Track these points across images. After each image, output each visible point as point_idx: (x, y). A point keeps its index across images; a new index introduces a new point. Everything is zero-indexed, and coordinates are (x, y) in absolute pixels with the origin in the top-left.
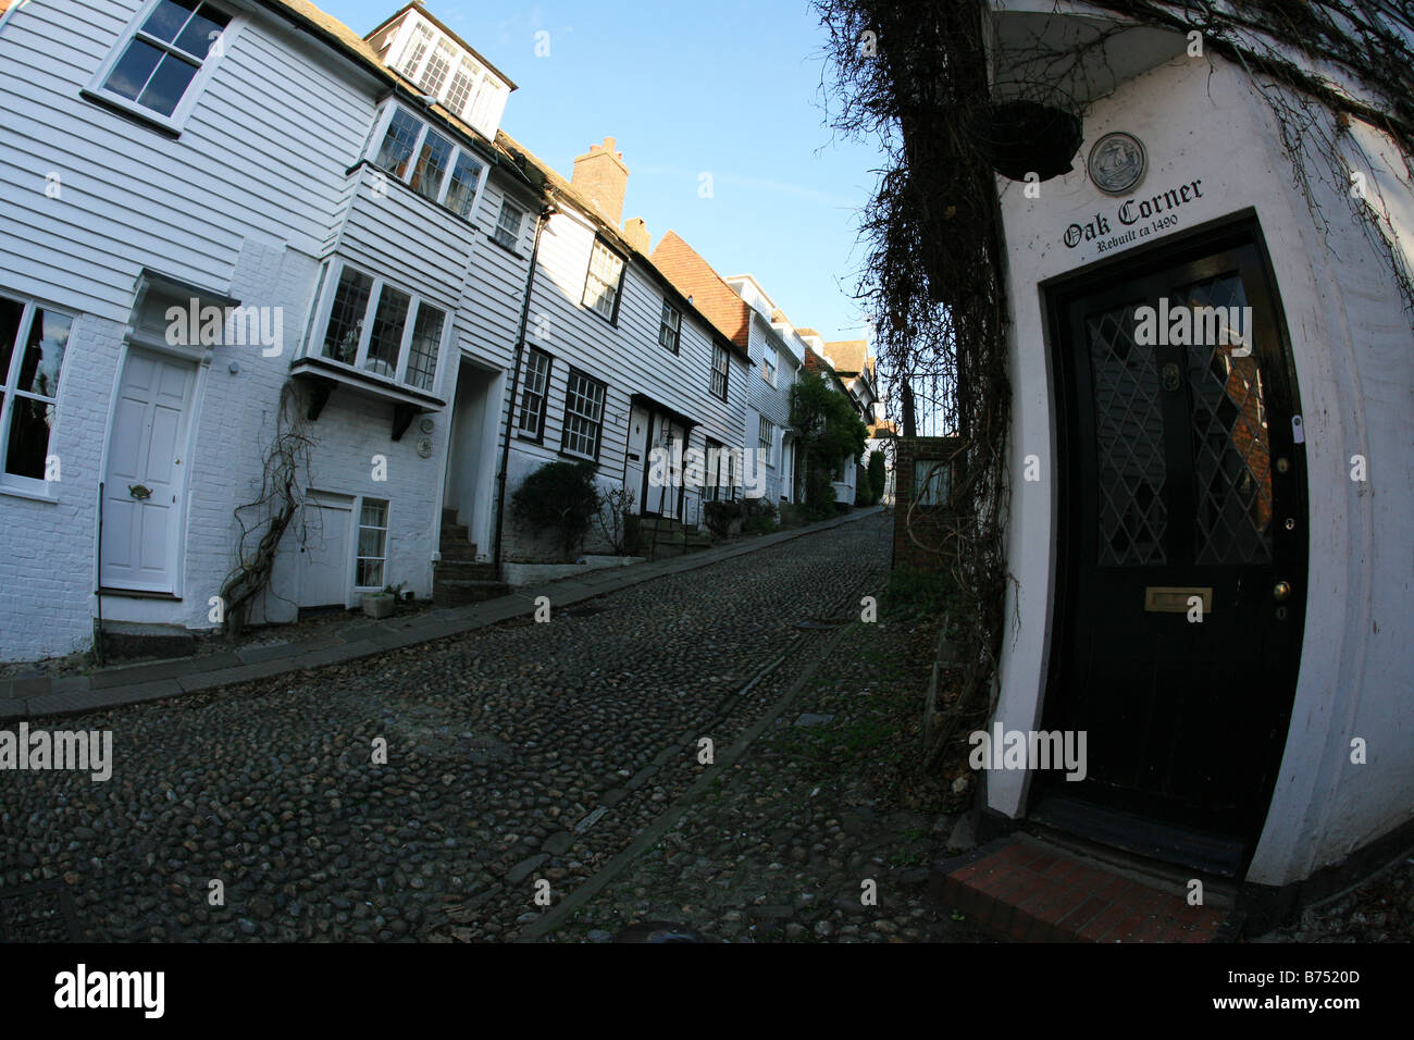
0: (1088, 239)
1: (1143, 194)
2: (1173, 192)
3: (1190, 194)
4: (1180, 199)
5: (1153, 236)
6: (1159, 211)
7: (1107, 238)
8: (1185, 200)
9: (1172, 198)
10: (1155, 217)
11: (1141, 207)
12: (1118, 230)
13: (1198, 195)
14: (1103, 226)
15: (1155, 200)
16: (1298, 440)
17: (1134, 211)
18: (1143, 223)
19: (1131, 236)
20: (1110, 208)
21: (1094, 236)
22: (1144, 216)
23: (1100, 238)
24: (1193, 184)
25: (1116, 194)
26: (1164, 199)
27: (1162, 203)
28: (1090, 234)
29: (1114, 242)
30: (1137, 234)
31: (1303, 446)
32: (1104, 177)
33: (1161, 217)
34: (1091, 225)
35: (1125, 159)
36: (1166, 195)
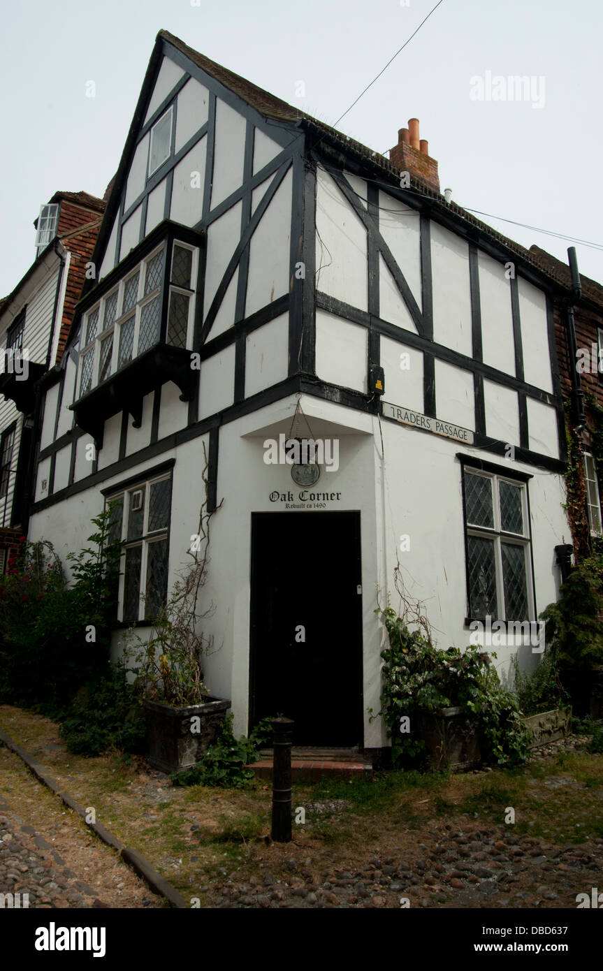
0: (282, 500)
1: (314, 490)
2: (327, 494)
3: (335, 497)
4: (329, 498)
5: (313, 509)
6: (318, 499)
7: (291, 503)
8: (331, 499)
9: (326, 496)
10: (316, 502)
11: (311, 496)
12: (297, 501)
13: (338, 499)
14: (290, 498)
15: (318, 494)
16: (359, 592)
17: (307, 496)
18: (309, 502)
19: (303, 506)
20: (296, 491)
21: (285, 500)
22: (311, 499)
23: (287, 502)
24: (338, 494)
25: (301, 486)
26: (322, 495)
27: (321, 497)
28: (283, 499)
29: (294, 506)
30: (306, 507)
31: (361, 596)
32: (297, 476)
33: (319, 502)
34: (285, 495)
35: (310, 473)
36: (324, 494)
